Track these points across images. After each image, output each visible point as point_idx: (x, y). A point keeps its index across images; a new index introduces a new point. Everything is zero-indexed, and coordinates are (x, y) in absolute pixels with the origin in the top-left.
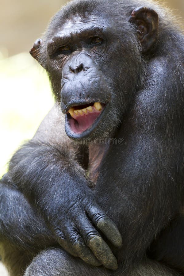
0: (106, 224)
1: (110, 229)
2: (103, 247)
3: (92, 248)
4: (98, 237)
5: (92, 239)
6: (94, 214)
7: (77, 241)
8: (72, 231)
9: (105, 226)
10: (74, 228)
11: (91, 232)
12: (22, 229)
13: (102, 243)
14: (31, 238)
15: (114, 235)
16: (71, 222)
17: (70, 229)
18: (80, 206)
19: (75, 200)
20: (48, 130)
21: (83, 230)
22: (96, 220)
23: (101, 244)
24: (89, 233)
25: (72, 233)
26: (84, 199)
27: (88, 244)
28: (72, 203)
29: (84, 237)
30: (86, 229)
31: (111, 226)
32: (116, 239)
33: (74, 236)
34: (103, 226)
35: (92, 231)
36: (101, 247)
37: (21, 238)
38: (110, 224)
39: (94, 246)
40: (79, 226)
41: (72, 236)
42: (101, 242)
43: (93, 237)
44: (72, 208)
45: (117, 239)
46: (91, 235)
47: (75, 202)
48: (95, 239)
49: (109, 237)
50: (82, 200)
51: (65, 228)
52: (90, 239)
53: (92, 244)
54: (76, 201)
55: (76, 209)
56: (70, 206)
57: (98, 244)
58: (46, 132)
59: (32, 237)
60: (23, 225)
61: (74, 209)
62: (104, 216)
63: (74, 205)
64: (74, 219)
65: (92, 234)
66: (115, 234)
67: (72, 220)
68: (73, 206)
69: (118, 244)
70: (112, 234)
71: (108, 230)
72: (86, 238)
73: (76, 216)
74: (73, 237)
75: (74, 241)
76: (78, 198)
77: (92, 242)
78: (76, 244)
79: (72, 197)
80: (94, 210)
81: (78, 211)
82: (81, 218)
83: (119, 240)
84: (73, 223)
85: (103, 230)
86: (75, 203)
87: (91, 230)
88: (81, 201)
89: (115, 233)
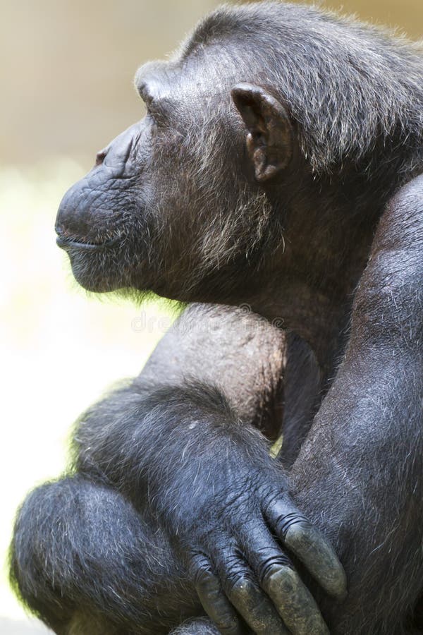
0: (305, 537)
1: (315, 549)
2: (301, 596)
3: (276, 595)
4: (289, 570)
5: (276, 573)
6: (281, 516)
7: (242, 578)
8: (233, 558)
9: (302, 542)
10: (236, 551)
11: (273, 558)
12: (124, 568)
13: (298, 586)
14: (142, 588)
15: (324, 563)
16: (231, 537)
17: (228, 555)
18: (250, 501)
19: (241, 488)
20: (177, 359)
21: (255, 554)
22: (284, 530)
23: (295, 587)
24: (269, 559)
25: (233, 562)
26: (260, 486)
27: (267, 585)
28: (232, 495)
29: (257, 570)
30: (262, 551)
31: (317, 542)
32: (330, 576)
33: (237, 568)
34: (298, 541)
35: (276, 555)
36: (295, 593)
37: (120, 593)
38: (314, 538)
39: (279, 591)
40: (247, 545)
41: (232, 567)
42: (297, 583)
43: (277, 570)
44: (233, 505)
45: (332, 574)
46: (274, 565)
47: (239, 493)
48: (282, 573)
49: (312, 569)
50: (256, 489)
51: (216, 552)
52: (272, 573)
53: (274, 586)
54: (242, 490)
55: (242, 507)
56: (227, 501)
57: (288, 587)
58: (174, 362)
59: (145, 586)
60: (126, 560)
61: (237, 507)
62: (301, 519)
63: (238, 500)
64: (235, 530)
65: (276, 563)
66: (327, 563)
67: (232, 534)
68: (235, 500)
69: (334, 588)
70: (319, 561)
71: (310, 551)
72: (261, 570)
73: (242, 524)
74: (234, 570)
75: (237, 577)
76: (248, 486)
77: (274, 580)
78: (240, 584)
79: (235, 483)
80: (280, 508)
81: (246, 513)
82: (252, 527)
83: (336, 577)
84: (233, 540)
85: (298, 551)
86: (240, 496)
87: (275, 553)
88: (253, 490)
89: (326, 559)
